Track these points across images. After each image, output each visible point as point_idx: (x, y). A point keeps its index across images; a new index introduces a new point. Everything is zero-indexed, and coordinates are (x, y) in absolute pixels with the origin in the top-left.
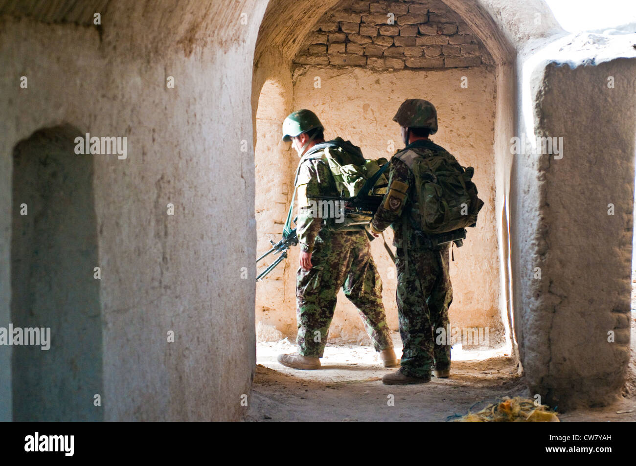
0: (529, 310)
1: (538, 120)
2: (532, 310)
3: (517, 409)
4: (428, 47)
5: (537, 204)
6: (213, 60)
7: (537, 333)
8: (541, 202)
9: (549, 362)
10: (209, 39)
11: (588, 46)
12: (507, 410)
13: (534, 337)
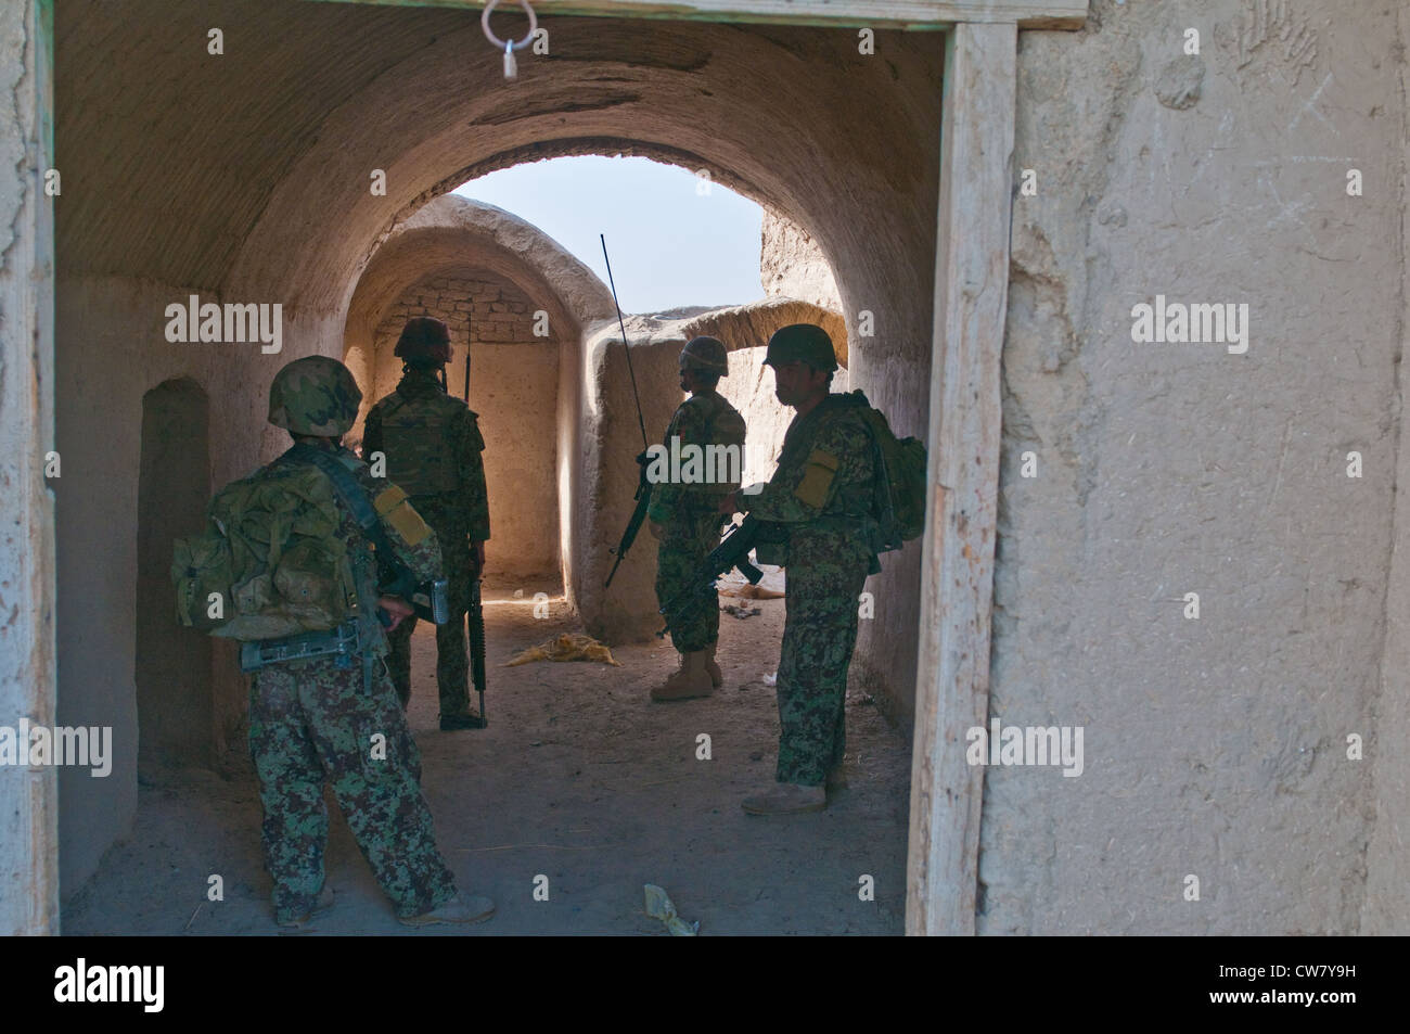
0: (586, 558)
1: (599, 391)
2: (590, 558)
3: (574, 644)
4: (500, 322)
5: (596, 465)
6: (312, 326)
7: (592, 578)
8: (600, 463)
9: (602, 603)
10: (309, 307)
11: (643, 328)
12: (566, 645)
13: (589, 582)
